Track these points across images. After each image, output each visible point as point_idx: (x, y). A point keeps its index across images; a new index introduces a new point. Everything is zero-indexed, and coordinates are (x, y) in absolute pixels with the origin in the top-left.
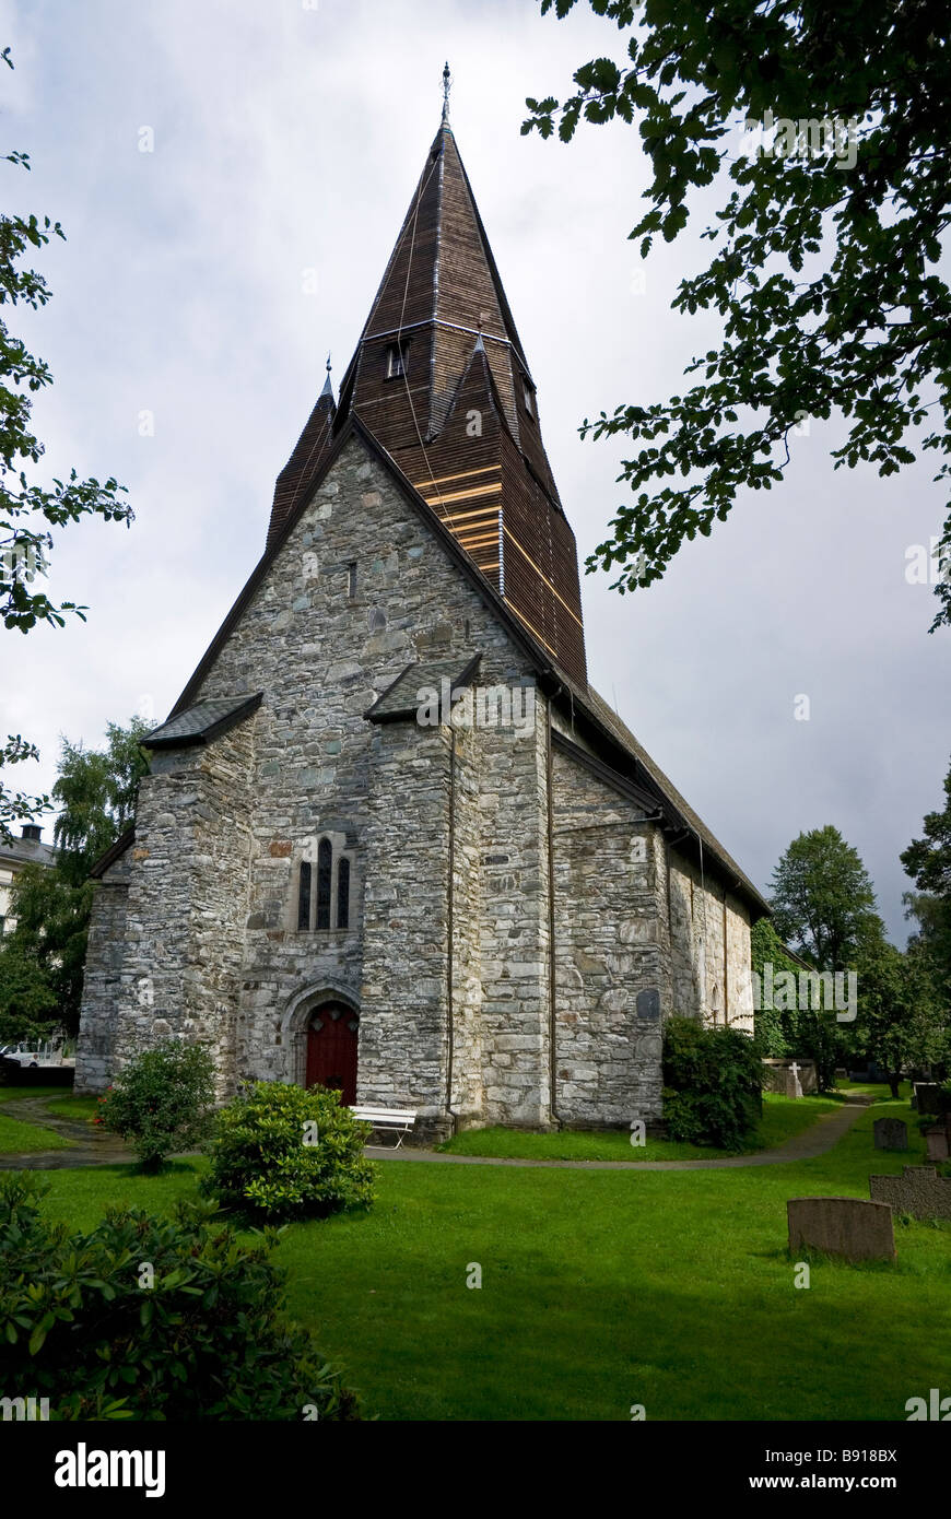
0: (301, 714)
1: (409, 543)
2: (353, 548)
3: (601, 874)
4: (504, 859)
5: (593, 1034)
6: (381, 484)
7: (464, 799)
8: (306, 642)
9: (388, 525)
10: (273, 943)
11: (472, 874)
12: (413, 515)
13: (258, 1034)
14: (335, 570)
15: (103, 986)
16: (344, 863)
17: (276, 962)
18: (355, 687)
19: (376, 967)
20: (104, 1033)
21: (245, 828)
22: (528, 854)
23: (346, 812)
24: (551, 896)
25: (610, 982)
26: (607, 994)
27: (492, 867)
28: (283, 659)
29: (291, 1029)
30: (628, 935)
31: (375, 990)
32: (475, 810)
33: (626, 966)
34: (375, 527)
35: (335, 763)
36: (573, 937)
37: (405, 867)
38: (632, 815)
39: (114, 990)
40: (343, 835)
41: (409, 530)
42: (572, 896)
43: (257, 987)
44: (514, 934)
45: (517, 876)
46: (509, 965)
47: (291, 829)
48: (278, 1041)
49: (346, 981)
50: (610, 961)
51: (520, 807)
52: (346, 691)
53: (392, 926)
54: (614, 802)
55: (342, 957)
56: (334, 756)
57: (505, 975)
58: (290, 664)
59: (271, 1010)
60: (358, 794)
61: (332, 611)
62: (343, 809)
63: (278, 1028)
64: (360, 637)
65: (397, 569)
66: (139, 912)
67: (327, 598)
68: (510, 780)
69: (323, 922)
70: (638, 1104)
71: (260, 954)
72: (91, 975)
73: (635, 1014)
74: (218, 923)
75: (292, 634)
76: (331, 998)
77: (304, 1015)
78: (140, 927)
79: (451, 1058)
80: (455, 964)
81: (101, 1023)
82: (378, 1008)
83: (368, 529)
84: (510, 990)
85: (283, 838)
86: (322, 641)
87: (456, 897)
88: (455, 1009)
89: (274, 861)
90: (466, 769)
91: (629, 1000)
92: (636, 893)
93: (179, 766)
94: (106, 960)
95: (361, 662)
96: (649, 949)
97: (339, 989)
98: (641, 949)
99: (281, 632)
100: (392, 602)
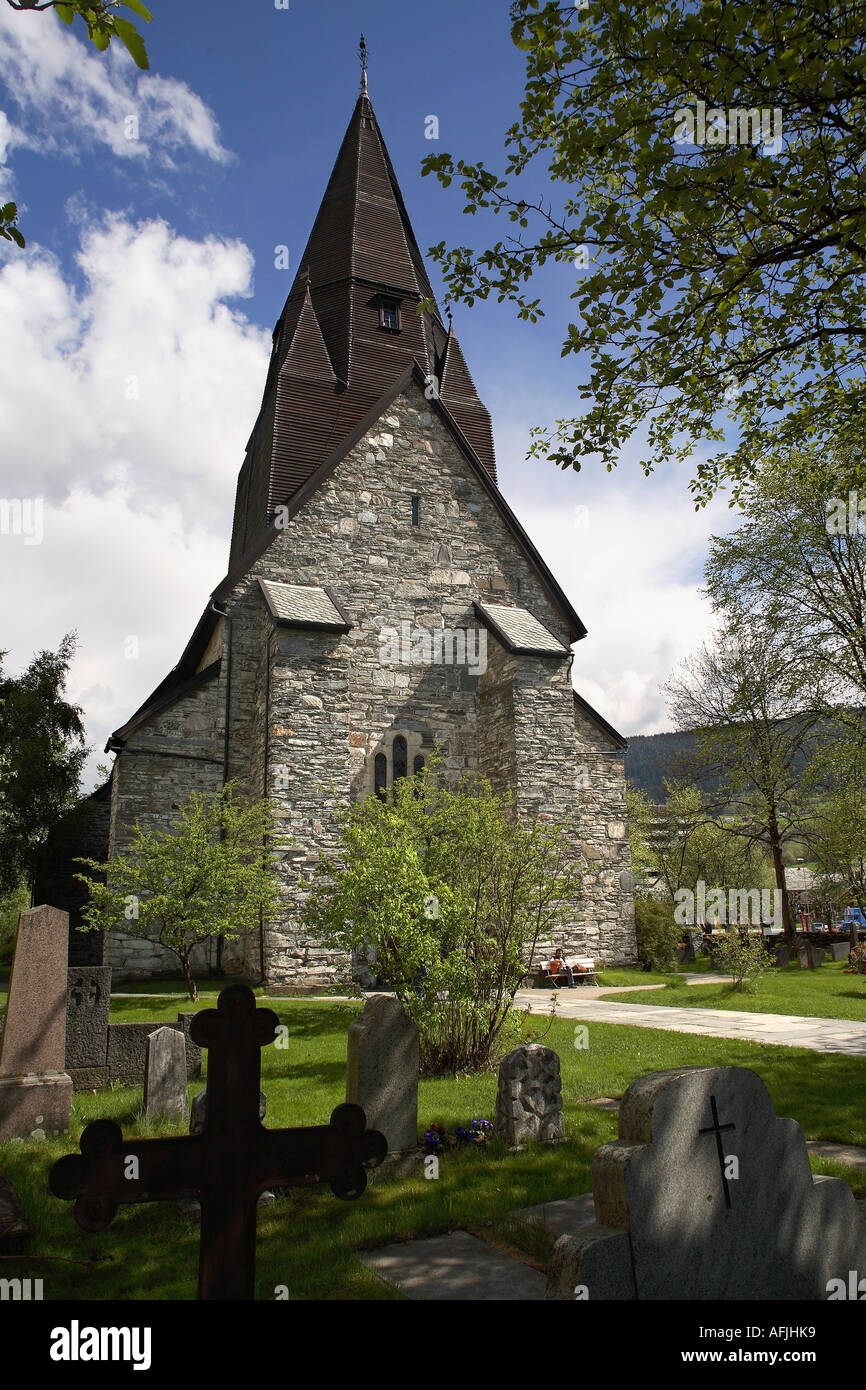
1: (467, 498)
2: (416, 483)
3: (595, 788)
6: (442, 436)
8: (372, 554)
9: (449, 475)
12: (471, 475)
14: (398, 498)
16: (419, 759)
18: (424, 608)
23: (421, 716)
25: (603, 865)
26: (602, 873)
28: (349, 564)
30: (612, 832)
33: (612, 854)
34: (436, 472)
35: (408, 671)
37: (547, 773)
38: (607, 749)
40: (418, 735)
41: (467, 486)
47: (367, 722)
50: (603, 850)
52: (417, 609)
53: (541, 819)
54: (597, 738)
58: (356, 569)
60: (432, 702)
61: (398, 534)
62: (418, 712)
64: (426, 565)
65: (457, 516)
66: (288, 790)
67: (394, 521)
73: (620, 887)
75: (358, 542)
78: (289, 805)
83: (430, 472)
85: (358, 729)
86: (389, 558)
91: (616, 878)
92: (615, 804)
93: (311, 650)
95: (428, 588)
96: (624, 843)
98: (621, 843)
99: (346, 537)
100: (454, 543)
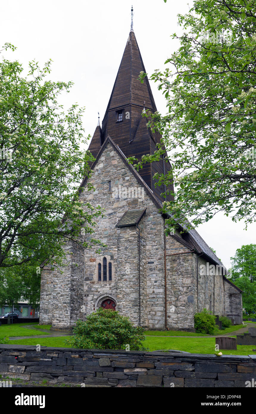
0: (97, 223)
1: (126, 175)
2: (110, 176)
3: (179, 266)
4: (153, 263)
5: (176, 307)
6: (117, 158)
7: (142, 247)
8: (97, 203)
9: (120, 170)
10: (92, 285)
11: (145, 267)
12: (127, 167)
13: (89, 308)
14: (105, 183)
15: (46, 296)
16: (110, 264)
17: (93, 289)
18: (112, 216)
19: (120, 290)
20: (47, 308)
21: (83, 255)
22: (159, 261)
23: (111, 250)
24: (165, 272)
25: (181, 294)
26: (180, 297)
27: (150, 265)
29: (97, 306)
30: (185, 282)
31: (121, 296)
32: (145, 250)
33: (185, 289)
34: (116, 170)
35: (107, 237)
36: (171, 282)
37: (128, 265)
38: (187, 250)
39: (49, 297)
40: (110, 256)
41: (125, 171)
42: (171, 272)
43: (88, 296)
44: (156, 282)
45: (156, 267)
46: (154, 290)
47: (96, 255)
48: (94, 309)
49: (112, 294)
50: (181, 288)
51: (157, 249)
52: (109, 217)
53: (125, 280)
54: (182, 247)
55: (110, 288)
56: (106, 235)
57: (153, 292)
59: (92, 302)
60: (114, 245)
61: (104, 194)
62: (109, 249)
63: (94, 306)
64: (113, 202)
65: (122, 183)
66: (57, 277)
67: (103, 191)
68: (155, 242)
69: (105, 279)
70: (188, 324)
71: (88, 287)
72: (42, 293)
73: (187, 302)
74: (78, 280)
75: (93, 201)
76: (108, 298)
77: (101, 303)
78: (57, 281)
79: (140, 313)
80: (141, 289)
81: (46, 306)
82: (121, 300)
83: (114, 171)
84: (155, 296)
85: (93, 257)
86: (102, 203)
87: (141, 273)
88: (141, 301)
89: (91, 263)
90: (143, 239)
91: (186, 298)
92: (188, 271)
93: (65, 238)
94: (46, 289)
95: (113, 209)
96: (191, 285)
97: (110, 296)
98: (189, 285)
99: (90, 200)
